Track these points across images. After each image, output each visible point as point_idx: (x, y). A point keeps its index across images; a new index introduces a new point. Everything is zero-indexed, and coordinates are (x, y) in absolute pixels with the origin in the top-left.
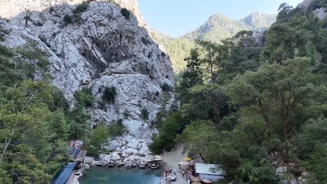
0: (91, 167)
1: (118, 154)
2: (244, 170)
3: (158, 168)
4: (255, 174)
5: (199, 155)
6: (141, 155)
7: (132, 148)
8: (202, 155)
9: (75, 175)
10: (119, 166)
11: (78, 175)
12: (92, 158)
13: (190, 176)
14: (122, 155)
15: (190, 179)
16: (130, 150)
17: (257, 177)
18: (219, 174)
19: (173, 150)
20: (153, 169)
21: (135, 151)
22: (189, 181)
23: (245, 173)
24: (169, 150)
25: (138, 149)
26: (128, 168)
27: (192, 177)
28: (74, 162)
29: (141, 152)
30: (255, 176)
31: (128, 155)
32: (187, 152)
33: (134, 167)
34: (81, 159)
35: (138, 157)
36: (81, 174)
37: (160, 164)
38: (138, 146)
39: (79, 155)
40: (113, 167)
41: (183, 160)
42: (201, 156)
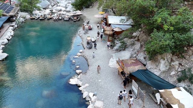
0: (26, 20)
1: (50, 11)
2: (159, 20)
3: (79, 20)
4: (171, 24)
5: (111, 10)
6: (68, 11)
7: (62, 6)
8: (114, 9)
9: (10, 26)
10: (48, 19)
11: (12, 26)
12: (26, 13)
13: (104, 26)
14: (53, 11)
15: (103, 28)
16: (59, 8)
17: (173, 26)
18: (128, 24)
19: (91, 7)
20: (75, 21)
21: (63, 9)
22: (103, 29)
23: (161, 22)
24: (88, 7)
25: (66, 8)
26: (55, 20)
27: (105, 27)
28: (6, 16)
29: (68, 9)
30: (171, 25)
31: (57, 11)
32: (101, 7)
33: (60, 20)
34: (13, 13)
35: (65, 13)
36: (16, 26)
37: (80, 17)
38: (66, 5)
39: (12, 11)
40: (44, 20)
41: (98, 14)
42: (112, 10)
